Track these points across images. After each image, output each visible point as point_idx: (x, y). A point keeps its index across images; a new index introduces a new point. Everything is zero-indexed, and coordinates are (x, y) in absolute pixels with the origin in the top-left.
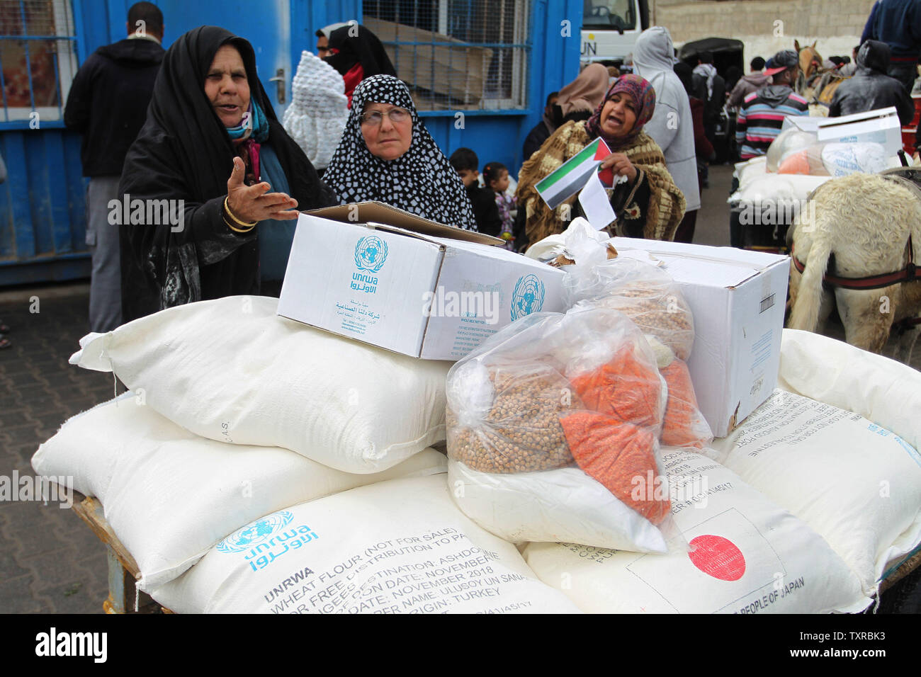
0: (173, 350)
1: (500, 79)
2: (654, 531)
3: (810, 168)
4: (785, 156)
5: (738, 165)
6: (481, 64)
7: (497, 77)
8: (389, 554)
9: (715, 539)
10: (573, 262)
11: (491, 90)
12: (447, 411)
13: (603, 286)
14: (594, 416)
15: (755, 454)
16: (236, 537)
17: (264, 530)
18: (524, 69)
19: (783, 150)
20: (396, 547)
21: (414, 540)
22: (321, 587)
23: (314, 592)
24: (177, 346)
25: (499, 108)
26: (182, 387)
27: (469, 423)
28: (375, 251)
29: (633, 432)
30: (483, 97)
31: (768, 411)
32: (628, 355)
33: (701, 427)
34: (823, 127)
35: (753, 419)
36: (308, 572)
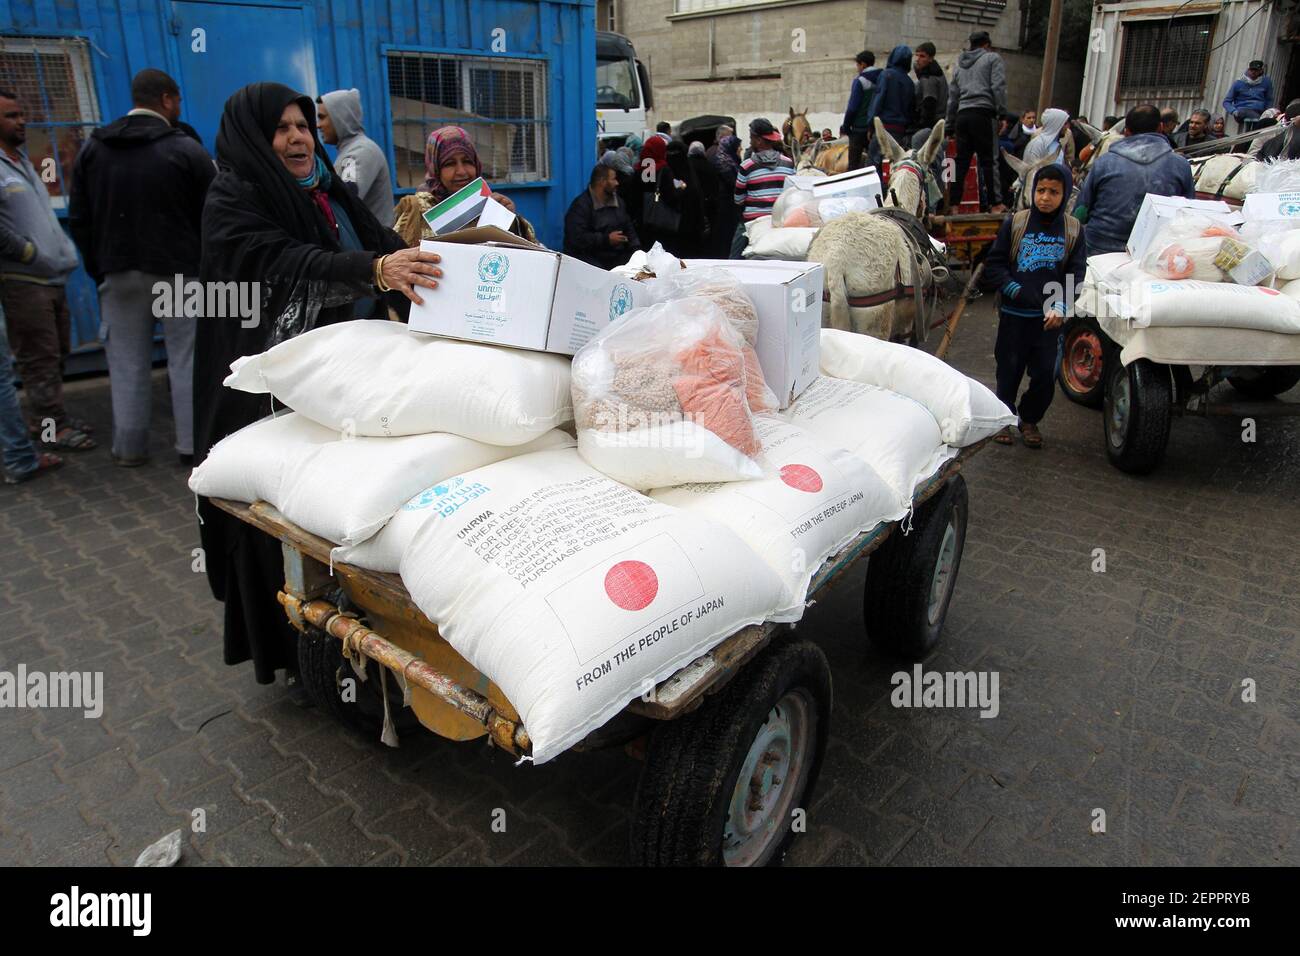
0: (324, 363)
1: (524, 153)
2: (753, 464)
3: (810, 221)
4: (788, 212)
5: (747, 224)
6: (506, 139)
7: (521, 151)
8: (552, 494)
9: (797, 467)
10: (653, 275)
11: (517, 163)
12: (573, 391)
13: (683, 290)
14: (698, 379)
15: (811, 418)
16: (419, 499)
17: (441, 491)
18: (546, 143)
19: (785, 207)
20: (556, 489)
21: (567, 485)
22: (502, 523)
23: (498, 527)
24: (328, 359)
25: (525, 181)
26: (337, 394)
27: (597, 395)
28: (497, 265)
29: (728, 391)
30: (510, 170)
31: (814, 390)
32: (717, 333)
33: (769, 398)
34: (816, 185)
35: (805, 396)
36: (489, 513)
